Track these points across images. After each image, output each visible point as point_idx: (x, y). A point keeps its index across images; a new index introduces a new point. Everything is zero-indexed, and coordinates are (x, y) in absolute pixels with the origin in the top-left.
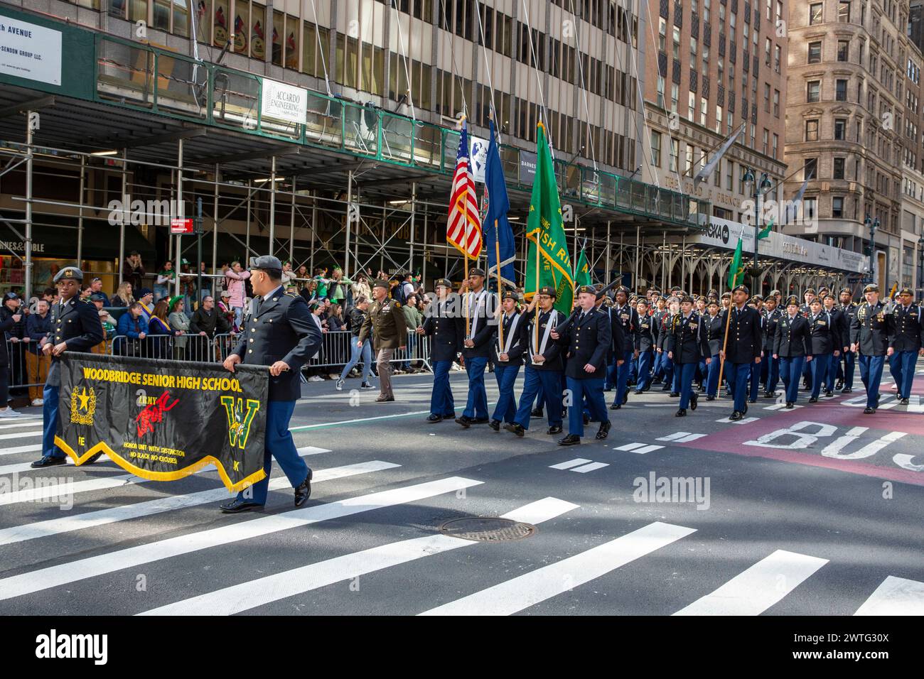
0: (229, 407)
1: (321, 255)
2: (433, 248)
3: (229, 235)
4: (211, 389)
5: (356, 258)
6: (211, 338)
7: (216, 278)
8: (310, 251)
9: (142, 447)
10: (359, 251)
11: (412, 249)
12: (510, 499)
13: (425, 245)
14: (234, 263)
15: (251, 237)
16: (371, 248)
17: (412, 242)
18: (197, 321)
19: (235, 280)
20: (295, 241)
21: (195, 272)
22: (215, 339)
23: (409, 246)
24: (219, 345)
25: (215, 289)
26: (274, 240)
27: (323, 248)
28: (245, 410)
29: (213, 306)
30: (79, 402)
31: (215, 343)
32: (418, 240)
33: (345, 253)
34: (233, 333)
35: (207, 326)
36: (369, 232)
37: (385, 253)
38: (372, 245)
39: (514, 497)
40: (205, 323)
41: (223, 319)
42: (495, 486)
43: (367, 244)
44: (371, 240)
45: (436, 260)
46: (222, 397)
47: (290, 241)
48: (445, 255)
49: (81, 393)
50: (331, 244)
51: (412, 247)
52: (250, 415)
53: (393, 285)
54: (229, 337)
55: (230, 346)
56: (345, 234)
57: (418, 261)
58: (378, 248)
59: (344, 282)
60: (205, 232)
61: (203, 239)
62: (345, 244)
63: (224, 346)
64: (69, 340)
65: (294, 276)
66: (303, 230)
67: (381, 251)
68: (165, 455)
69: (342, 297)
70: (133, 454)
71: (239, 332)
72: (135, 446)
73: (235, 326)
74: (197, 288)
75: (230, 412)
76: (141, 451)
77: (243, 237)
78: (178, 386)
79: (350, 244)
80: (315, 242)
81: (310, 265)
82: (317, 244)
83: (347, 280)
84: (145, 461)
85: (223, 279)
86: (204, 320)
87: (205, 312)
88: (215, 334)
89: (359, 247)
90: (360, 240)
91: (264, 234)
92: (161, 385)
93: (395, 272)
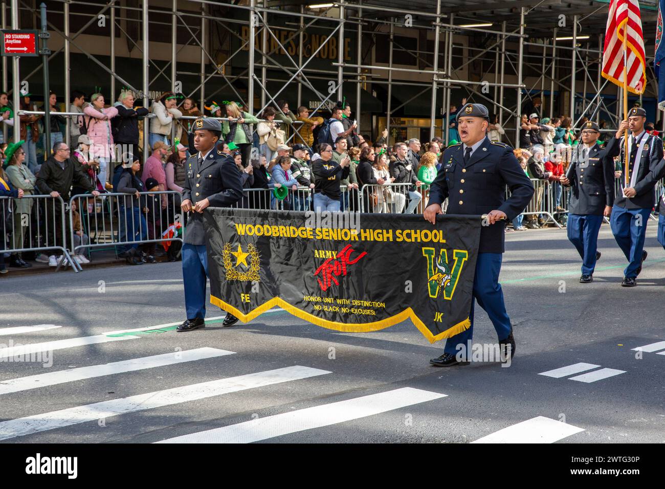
0: (430, 258)
1: (215, 83)
2: (370, 71)
3: (87, 56)
4: (408, 240)
5: (263, 86)
6: (67, 200)
7: (70, 117)
8: (200, 77)
9: (329, 300)
10: (267, 77)
11: (340, 73)
12: (485, 418)
13: (359, 66)
14: (94, 97)
15: (116, 58)
16: (284, 72)
17: (340, 62)
18: (46, 176)
19: (97, 119)
20: (178, 64)
21: (41, 108)
22: (72, 201)
23: (336, 68)
24: (77, 210)
25: (70, 132)
26: (150, 63)
27: (217, 73)
28: (451, 261)
29: (68, 157)
30: (233, 259)
31: (71, 207)
32: (349, 59)
33: (247, 81)
34: (96, 193)
35: (60, 183)
36: (280, 49)
37: (303, 79)
38: (285, 68)
39: (490, 416)
40: (57, 180)
41: (81, 173)
42: (462, 400)
43: (278, 66)
44: (284, 60)
45: (374, 87)
46: (423, 249)
47: (171, 64)
48: (387, 80)
49: (235, 249)
50: (229, 69)
51: (341, 70)
52: (458, 266)
53: (316, 123)
54: (91, 198)
55: (93, 210)
56: (247, 53)
57: (349, 89)
58: (294, 72)
59: (247, 120)
60: (53, 52)
61: (50, 63)
62: (247, 68)
63: (85, 211)
64: (213, 197)
65: (178, 114)
66: (188, 48)
67: (298, 75)
68: (358, 307)
69: (244, 141)
70: (317, 308)
71: (104, 192)
72: (319, 299)
73: (98, 182)
74: (44, 131)
75: (430, 264)
76: (327, 304)
77: (106, 60)
78: (363, 239)
79: (255, 66)
80: (206, 66)
81: (200, 98)
82: (210, 68)
83: (250, 117)
84: (335, 313)
85: (81, 119)
86: (56, 176)
87: (56, 164)
88: (72, 195)
89: (268, 70)
90: (268, 62)
91: (134, 55)
92: (340, 239)
93: (318, 106)
